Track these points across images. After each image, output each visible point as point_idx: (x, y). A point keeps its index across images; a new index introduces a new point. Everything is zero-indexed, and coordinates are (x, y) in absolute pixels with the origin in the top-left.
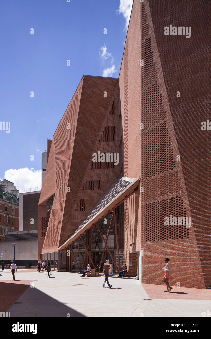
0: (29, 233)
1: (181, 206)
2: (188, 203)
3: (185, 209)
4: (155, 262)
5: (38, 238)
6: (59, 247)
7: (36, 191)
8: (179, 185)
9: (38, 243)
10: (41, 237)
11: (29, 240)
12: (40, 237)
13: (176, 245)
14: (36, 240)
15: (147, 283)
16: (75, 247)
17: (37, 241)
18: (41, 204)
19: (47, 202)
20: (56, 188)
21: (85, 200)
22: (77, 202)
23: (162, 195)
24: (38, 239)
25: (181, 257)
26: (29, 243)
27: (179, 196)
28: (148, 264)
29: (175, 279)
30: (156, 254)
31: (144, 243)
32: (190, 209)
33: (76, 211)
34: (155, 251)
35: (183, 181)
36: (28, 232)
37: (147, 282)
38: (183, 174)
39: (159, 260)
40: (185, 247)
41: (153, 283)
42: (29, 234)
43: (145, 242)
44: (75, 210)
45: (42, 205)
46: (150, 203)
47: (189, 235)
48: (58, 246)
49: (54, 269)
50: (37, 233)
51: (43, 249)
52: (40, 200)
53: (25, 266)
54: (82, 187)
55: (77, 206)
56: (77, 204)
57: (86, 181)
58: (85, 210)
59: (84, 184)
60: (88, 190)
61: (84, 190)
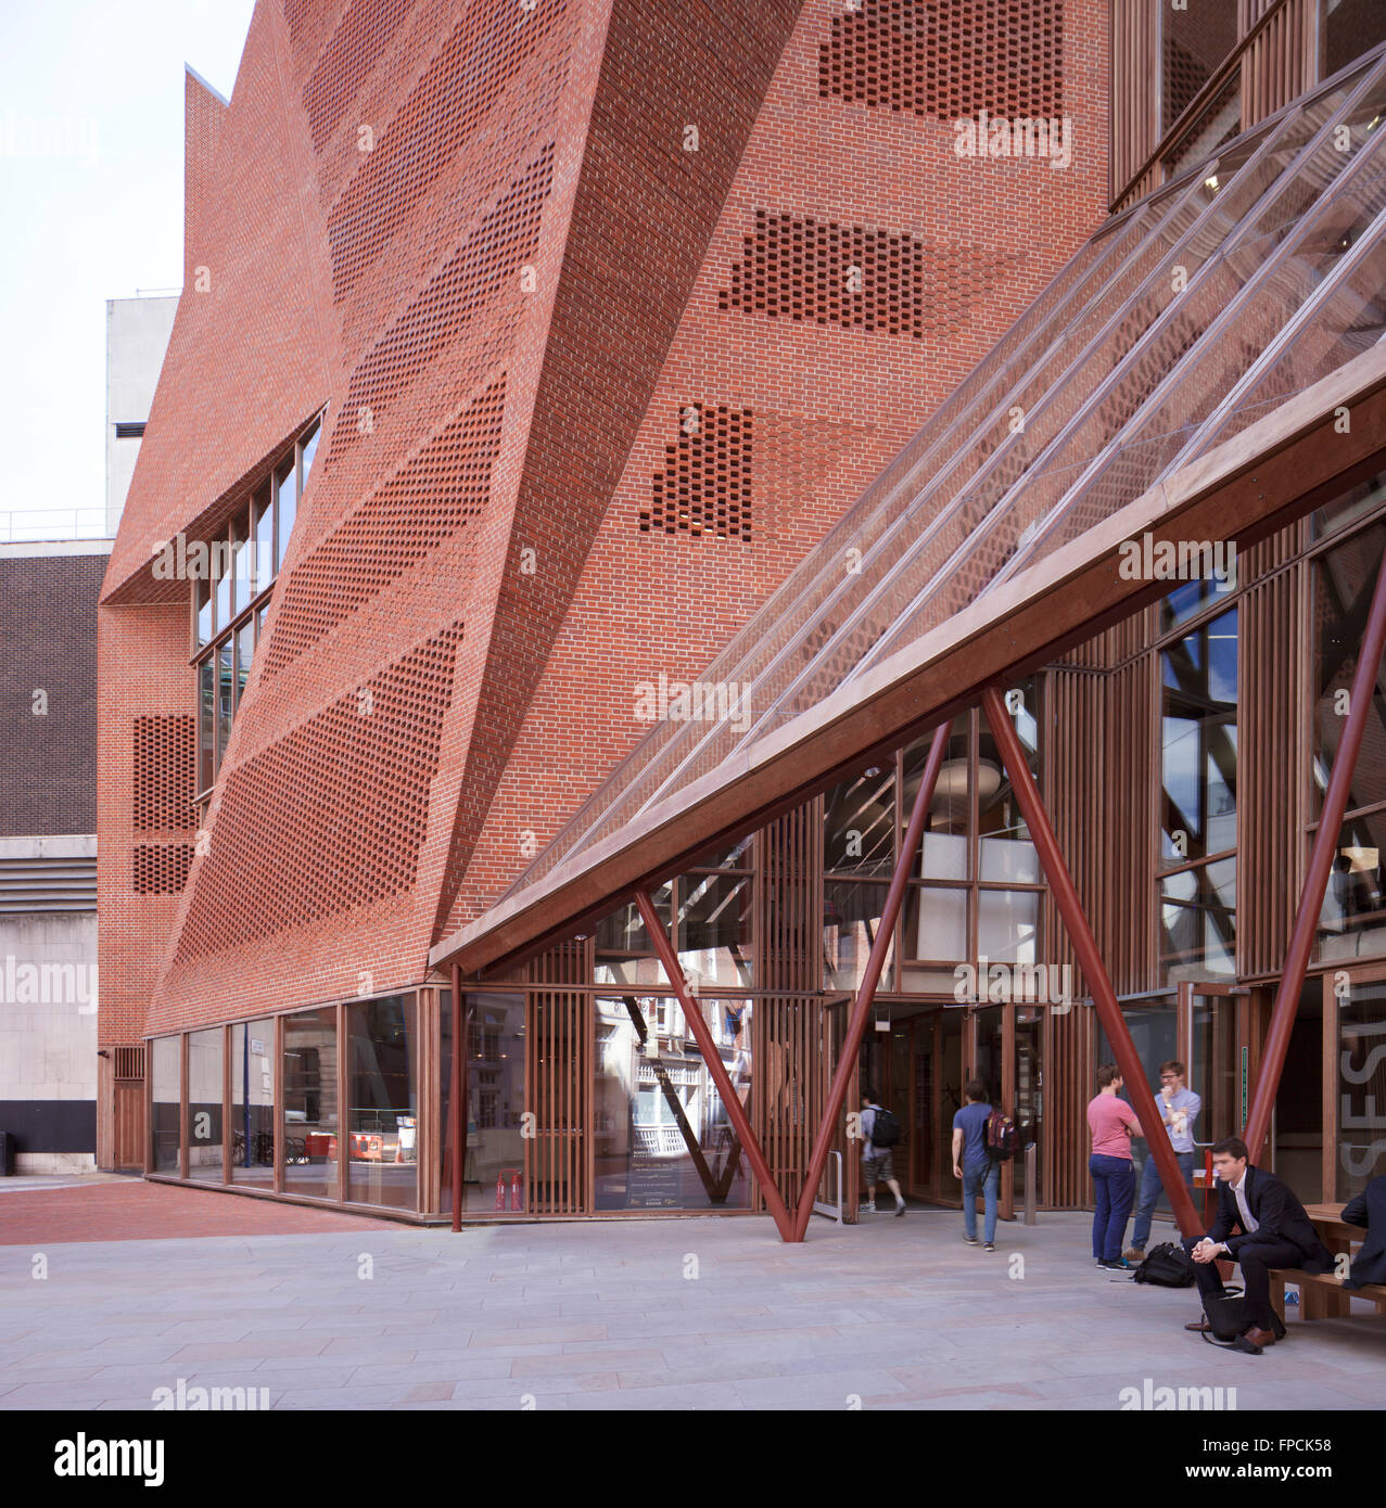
10: (128, 896)
12: (113, 893)
21: (752, 420)
22: (662, 426)
33: (645, 528)
44: (637, 521)
49: (230, 1180)
51: (160, 993)
54: (716, 272)
55: (658, 477)
56: (664, 455)
57: (760, 214)
58: (747, 539)
59: (741, 245)
60: (785, 320)
61: (736, 302)
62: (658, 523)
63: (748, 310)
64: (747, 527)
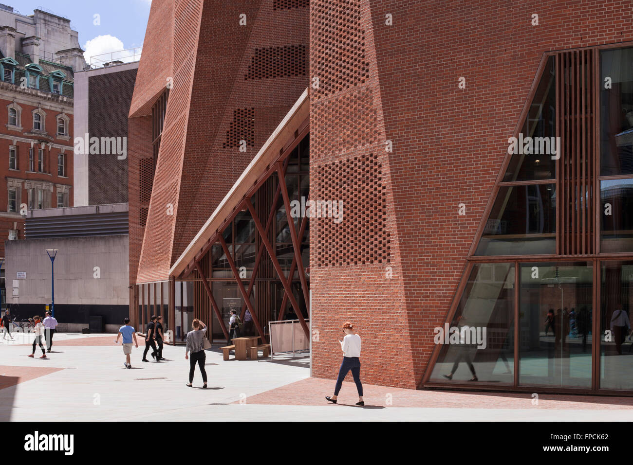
0: (101, 212)
1: (377, 180)
2: (389, 173)
3: (384, 188)
4: (335, 320)
5: (128, 228)
6: (171, 266)
7: (129, 63)
8: (375, 126)
9: (128, 247)
10: (139, 227)
11: (101, 238)
12: (133, 226)
13: (370, 278)
14: (121, 237)
15: (321, 377)
16: (222, 266)
17: (126, 241)
18: (136, 113)
19: (153, 109)
20: (172, 66)
21: (254, 111)
22: (229, 117)
23: (347, 146)
24: (127, 232)
25: (379, 309)
26: (100, 248)
27: (375, 154)
28: (322, 326)
29: (367, 365)
30: (336, 300)
31: (316, 271)
32: (393, 189)
33: (224, 147)
34: (335, 291)
35: (380, 115)
36: (98, 208)
37: (320, 374)
38: (380, 99)
39: (341, 316)
40: (384, 284)
41: (332, 376)
42: (99, 214)
43: (317, 267)
44: (222, 146)
45: (140, 117)
46: (326, 166)
47: (392, 254)
48: (170, 262)
50: (125, 214)
51: (139, 269)
52: (134, 99)
53: (86, 326)
54: (244, 70)
55: (228, 132)
56: (229, 125)
57: (257, 50)
58: (253, 146)
59: (251, 60)
60: (263, 79)
61: (249, 77)
62: (228, 145)
63: (253, 78)
64: (253, 142)
